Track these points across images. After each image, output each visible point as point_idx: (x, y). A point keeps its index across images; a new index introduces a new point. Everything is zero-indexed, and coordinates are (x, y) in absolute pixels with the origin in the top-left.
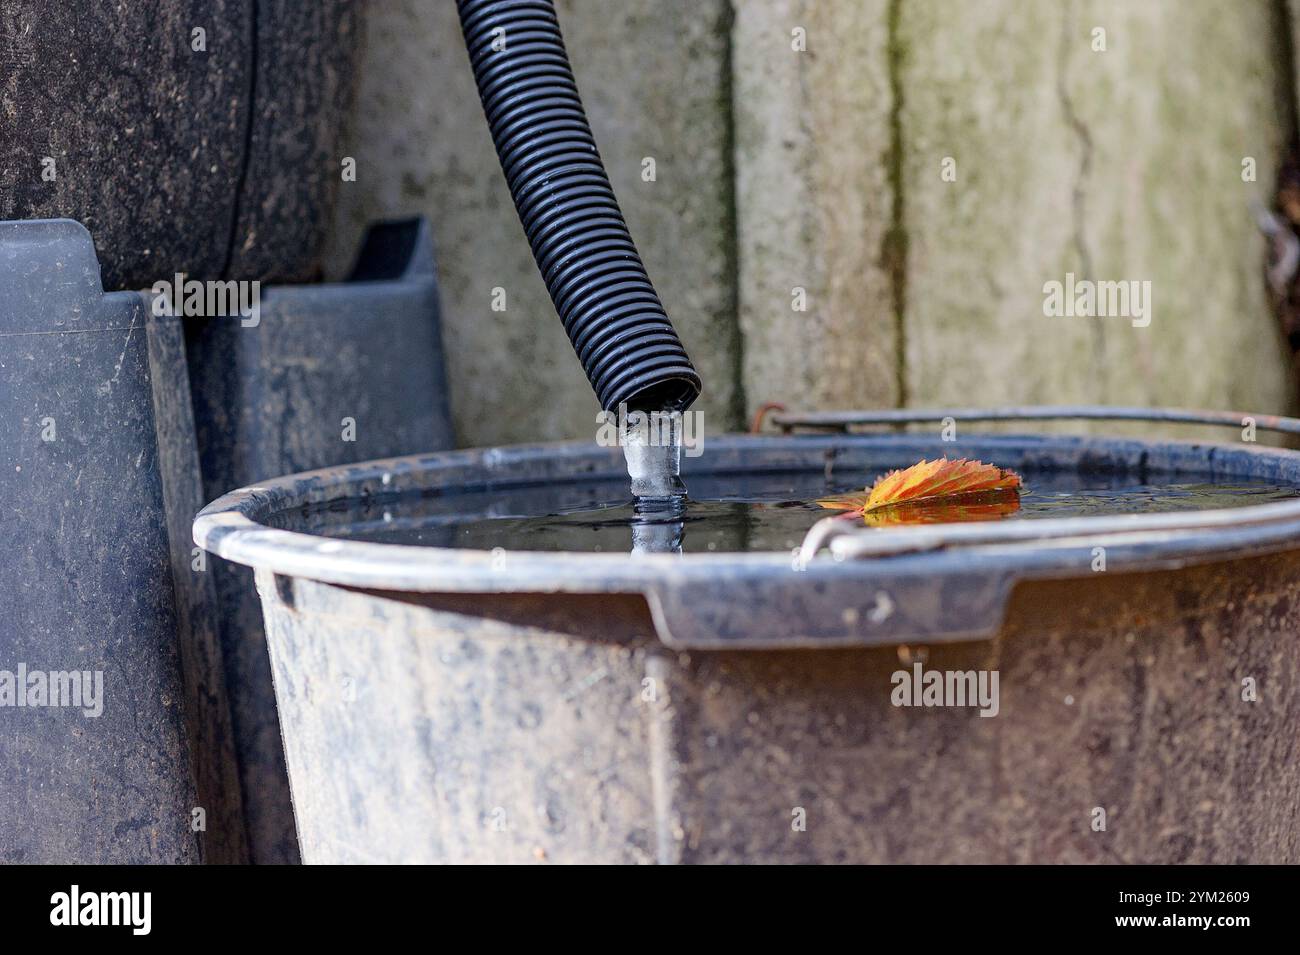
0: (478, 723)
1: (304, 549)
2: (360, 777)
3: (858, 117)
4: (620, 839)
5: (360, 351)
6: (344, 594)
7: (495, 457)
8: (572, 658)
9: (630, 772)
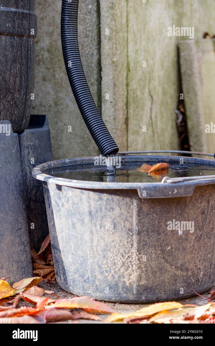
0: (101, 211)
1: (70, 182)
2: (75, 220)
3: (122, 97)
4: (127, 230)
5: (39, 141)
6: (74, 189)
7: (67, 161)
8: (120, 200)
9: (130, 219)
